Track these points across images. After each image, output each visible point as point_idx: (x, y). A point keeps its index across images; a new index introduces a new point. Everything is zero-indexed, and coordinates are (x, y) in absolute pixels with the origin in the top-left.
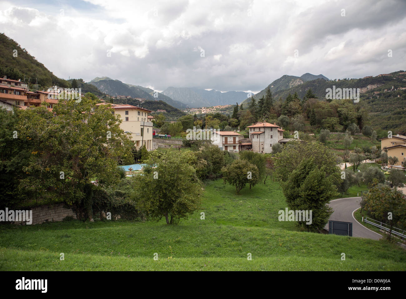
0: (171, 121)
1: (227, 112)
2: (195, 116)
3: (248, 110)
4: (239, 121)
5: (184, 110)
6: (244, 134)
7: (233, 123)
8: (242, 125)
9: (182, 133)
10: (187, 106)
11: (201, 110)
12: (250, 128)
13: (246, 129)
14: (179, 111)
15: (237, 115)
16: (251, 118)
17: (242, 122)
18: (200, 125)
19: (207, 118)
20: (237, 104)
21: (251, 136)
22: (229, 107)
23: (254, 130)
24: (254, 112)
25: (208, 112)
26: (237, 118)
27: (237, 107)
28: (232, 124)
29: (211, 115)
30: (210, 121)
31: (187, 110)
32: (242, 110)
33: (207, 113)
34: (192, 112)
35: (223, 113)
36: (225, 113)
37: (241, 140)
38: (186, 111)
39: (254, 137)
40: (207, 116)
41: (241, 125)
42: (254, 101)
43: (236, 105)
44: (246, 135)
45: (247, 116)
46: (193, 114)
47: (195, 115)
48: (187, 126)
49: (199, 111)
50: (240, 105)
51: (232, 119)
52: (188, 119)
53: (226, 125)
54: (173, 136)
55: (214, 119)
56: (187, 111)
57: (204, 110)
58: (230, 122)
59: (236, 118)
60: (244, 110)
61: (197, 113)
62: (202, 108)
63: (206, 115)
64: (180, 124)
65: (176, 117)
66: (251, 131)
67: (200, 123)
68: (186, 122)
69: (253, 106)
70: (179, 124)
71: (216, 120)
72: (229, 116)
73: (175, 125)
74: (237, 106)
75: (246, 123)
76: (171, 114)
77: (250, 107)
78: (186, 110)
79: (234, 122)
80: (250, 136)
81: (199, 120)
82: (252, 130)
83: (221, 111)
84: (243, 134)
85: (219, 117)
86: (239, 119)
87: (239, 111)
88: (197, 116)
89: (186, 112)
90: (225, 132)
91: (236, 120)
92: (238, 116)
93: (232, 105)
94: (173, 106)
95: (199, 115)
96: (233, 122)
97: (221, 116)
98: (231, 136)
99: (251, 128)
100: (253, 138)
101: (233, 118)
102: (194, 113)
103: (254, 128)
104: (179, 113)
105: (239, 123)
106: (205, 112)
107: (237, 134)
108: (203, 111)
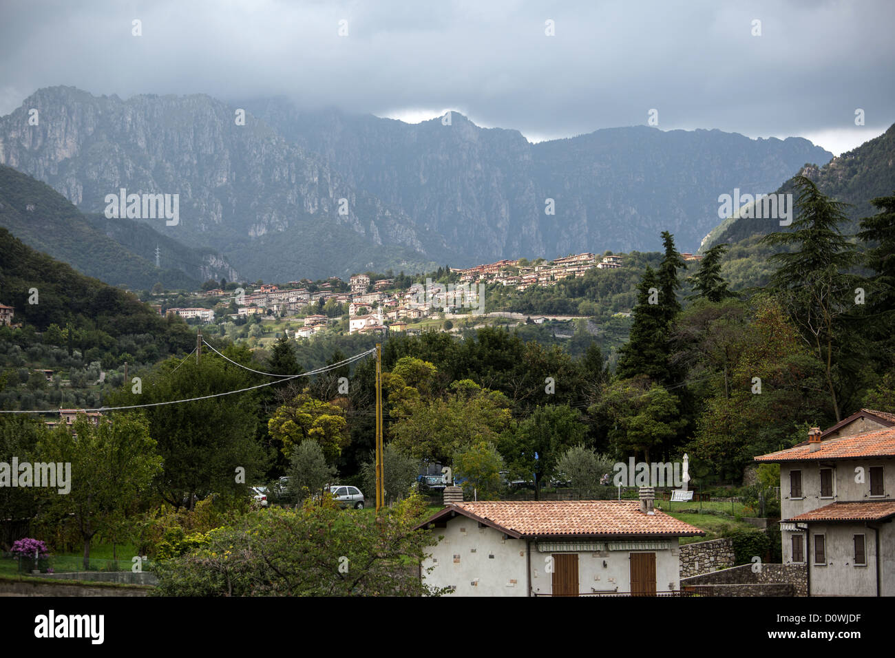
0: (56, 401)
1: (579, 323)
2: (284, 358)
3: (767, 305)
4: (689, 404)
5: (185, 305)
6: (734, 526)
7: (634, 421)
8: (719, 439)
9: (150, 518)
10: (213, 262)
11: (343, 300)
12: (784, 464)
13: (755, 477)
14: (138, 308)
15: (666, 348)
16: (798, 377)
17: (717, 408)
18: (325, 438)
19: (394, 376)
20: (669, 243)
21: (796, 539)
22: (594, 272)
23: (826, 490)
24: (827, 316)
25: (407, 320)
26: (671, 377)
27: (672, 271)
28: (623, 428)
29: (435, 345)
30: (413, 403)
31: (210, 304)
32: (711, 305)
33: (396, 328)
34: (257, 319)
35: (542, 334)
36: (563, 327)
37: (709, 579)
38: (199, 313)
39: (829, 549)
40: (389, 360)
41: (705, 439)
42: (830, 221)
43: (663, 251)
44: (748, 531)
45: (764, 354)
46: (269, 343)
47: (284, 350)
48: (202, 452)
49: (320, 309)
50: (693, 250)
51: (616, 389)
52: (214, 389)
53: (566, 439)
54: (71, 550)
55: (456, 385)
56: (209, 314)
57: (370, 299)
58: (602, 417)
59: (655, 377)
60: (727, 301)
61: (306, 332)
62: (345, 288)
63: (375, 351)
64: (137, 432)
65: (106, 367)
66: (796, 492)
67: (326, 425)
68: (193, 417)
69: (815, 264)
70: (123, 439)
71: (469, 392)
72: (595, 360)
73: (85, 442)
74: (671, 261)
75: (749, 425)
76: (58, 342)
77: (793, 273)
78: (198, 305)
79: (642, 416)
80: (787, 544)
81: (316, 394)
82: (811, 486)
83: (528, 309)
84: (720, 521)
85: (503, 365)
86: (689, 384)
87: (690, 305)
88: (301, 361)
89: (197, 320)
90: (556, 507)
91: (658, 390)
92: (674, 357)
93: (628, 250)
94: (81, 268)
95: (317, 349)
96: (635, 409)
97: (519, 359)
98: (606, 540)
99: (796, 469)
100: (821, 558)
101: (628, 371)
102: (276, 329)
103: (828, 469)
104: (134, 329)
105: (685, 422)
106: (378, 318)
107: (671, 525)
108: (363, 313)
